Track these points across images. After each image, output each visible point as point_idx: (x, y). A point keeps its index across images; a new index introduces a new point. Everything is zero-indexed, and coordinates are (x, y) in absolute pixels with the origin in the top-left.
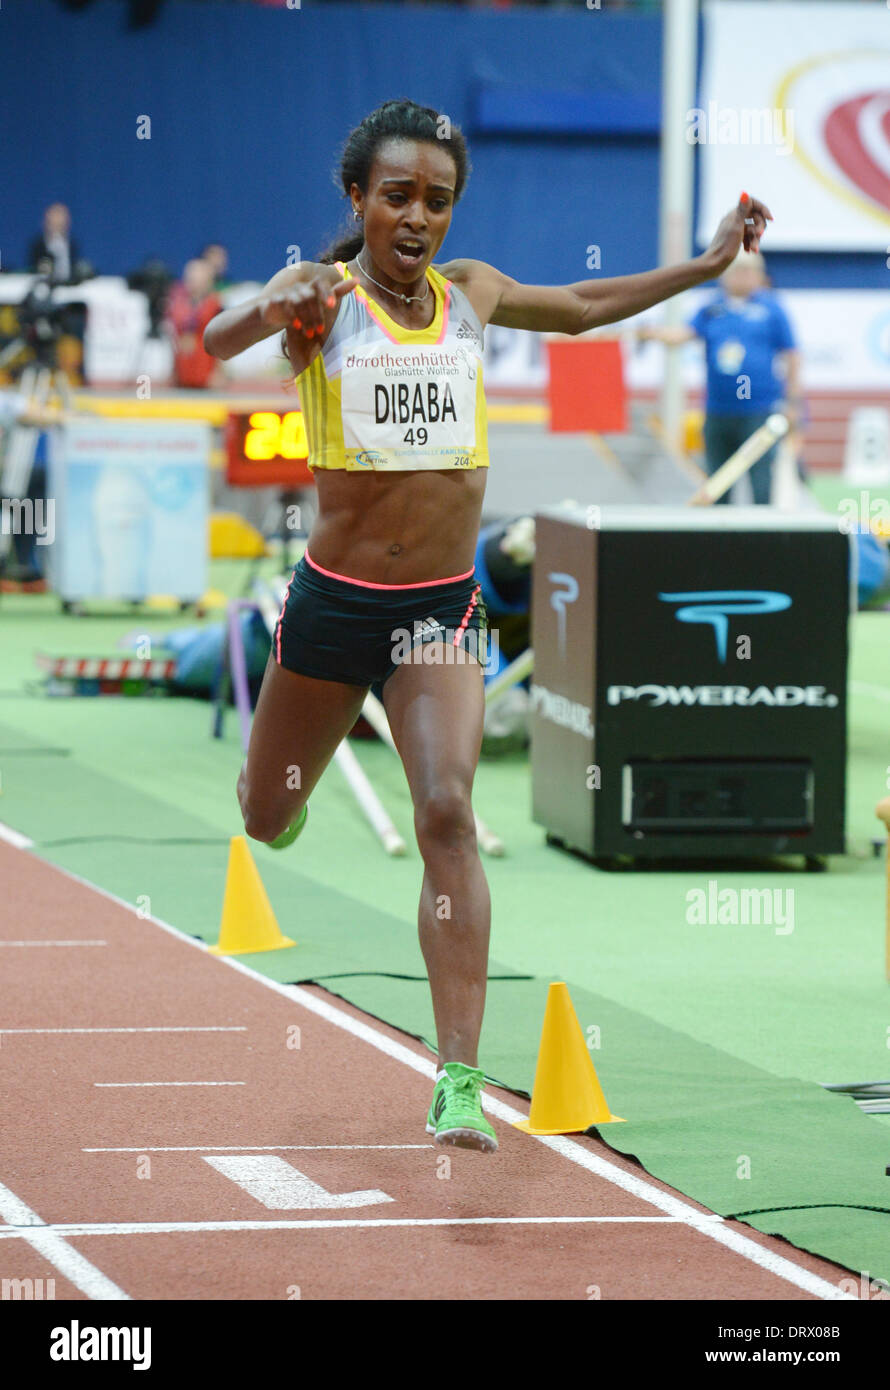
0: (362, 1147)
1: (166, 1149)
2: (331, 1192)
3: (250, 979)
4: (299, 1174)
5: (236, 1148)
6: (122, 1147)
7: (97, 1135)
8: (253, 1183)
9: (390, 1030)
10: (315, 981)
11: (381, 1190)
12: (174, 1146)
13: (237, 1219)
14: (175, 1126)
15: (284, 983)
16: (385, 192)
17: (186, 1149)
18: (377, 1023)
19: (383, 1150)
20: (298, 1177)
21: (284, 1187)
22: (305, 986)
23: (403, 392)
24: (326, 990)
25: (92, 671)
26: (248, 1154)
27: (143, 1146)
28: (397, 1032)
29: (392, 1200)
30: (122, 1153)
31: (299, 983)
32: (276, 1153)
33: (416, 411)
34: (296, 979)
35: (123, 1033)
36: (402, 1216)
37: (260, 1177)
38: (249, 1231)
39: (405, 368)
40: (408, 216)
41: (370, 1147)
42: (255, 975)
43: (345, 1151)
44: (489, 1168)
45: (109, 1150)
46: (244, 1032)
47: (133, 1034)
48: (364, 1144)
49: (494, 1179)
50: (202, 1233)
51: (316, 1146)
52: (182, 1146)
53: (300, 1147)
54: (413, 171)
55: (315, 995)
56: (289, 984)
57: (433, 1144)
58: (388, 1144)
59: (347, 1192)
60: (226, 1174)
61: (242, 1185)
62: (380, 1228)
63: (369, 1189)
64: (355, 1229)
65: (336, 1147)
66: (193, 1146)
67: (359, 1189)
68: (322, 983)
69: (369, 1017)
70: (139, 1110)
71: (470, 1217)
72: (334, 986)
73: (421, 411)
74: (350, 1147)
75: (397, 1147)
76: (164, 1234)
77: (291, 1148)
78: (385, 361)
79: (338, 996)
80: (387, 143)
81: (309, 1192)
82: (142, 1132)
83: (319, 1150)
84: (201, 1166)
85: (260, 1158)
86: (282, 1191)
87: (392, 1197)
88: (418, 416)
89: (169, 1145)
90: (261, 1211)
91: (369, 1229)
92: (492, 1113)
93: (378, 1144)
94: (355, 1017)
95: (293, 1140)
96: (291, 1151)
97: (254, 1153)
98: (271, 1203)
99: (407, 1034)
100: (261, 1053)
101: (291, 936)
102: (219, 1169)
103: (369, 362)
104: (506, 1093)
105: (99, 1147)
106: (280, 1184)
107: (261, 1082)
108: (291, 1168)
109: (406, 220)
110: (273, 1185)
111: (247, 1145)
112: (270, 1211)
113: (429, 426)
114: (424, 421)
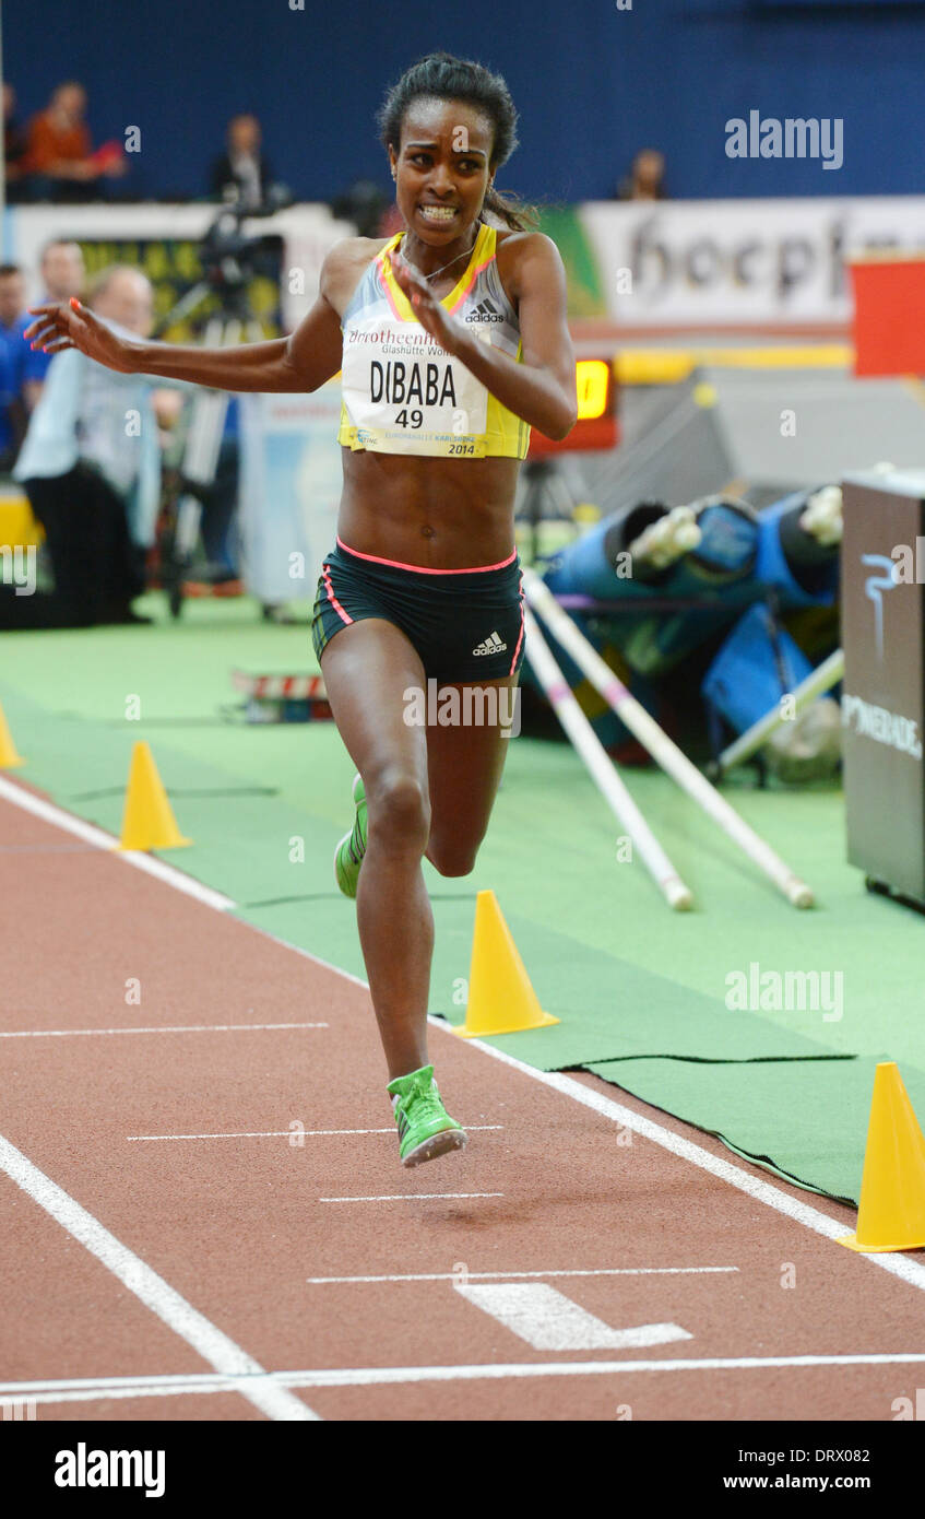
0: (649, 1271)
1: (409, 1278)
2: (614, 1327)
3: (505, 1065)
4: (574, 1306)
5: (495, 1275)
6: (356, 1275)
7: (324, 1261)
8: (518, 1318)
9: (680, 1126)
10: (585, 1066)
11: (676, 1324)
12: (419, 1273)
13: (500, 1361)
14: (419, 1249)
15: (546, 1071)
16: (412, 157)
17: (433, 1277)
18: (664, 1117)
19: (676, 1274)
20: (572, 1310)
21: (555, 1323)
22: (573, 1074)
23: (399, 371)
24: (599, 1077)
25: (300, 690)
26: (511, 1282)
27: (381, 1275)
28: (689, 1129)
29: (689, 1336)
30: (356, 1283)
31: (565, 1070)
32: (544, 1280)
33: (412, 392)
34: (561, 1065)
35: (352, 1136)
36: (703, 1356)
37: (524, 1310)
38: (514, 1378)
39: (405, 346)
40: (432, 181)
41: (660, 1271)
42: (512, 1061)
43: (629, 1276)
44: (808, 1294)
45: (339, 1280)
46: (500, 1130)
47: (365, 1136)
48: (653, 1267)
49: (816, 1308)
50: (457, 1382)
51: (593, 1270)
52: (428, 1273)
53: (574, 1273)
54: (437, 134)
55: (586, 1084)
56: (552, 1071)
57: (737, 1266)
58: (683, 1267)
59: (634, 1326)
60: (485, 1308)
61: (504, 1321)
62: (676, 1372)
63: (661, 1322)
64: (644, 1373)
65: (617, 1271)
66: (442, 1273)
67: (648, 1323)
68: (595, 1068)
69: (652, 1109)
70: (375, 1230)
71: (787, 1356)
72: (608, 1072)
73: (418, 392)
74: (634, 1272)
75: (694, 1270)
76: (410, 1384)
77: (562, 1273)
78: (385, 337)
79: (614, 1084)
80: (416, 104)
81: (587, 1328)
82: (379, 1257)
83: (596, 1276)
84: (453, 1298)
85: (524, 1287)
86: (554, 1327)
87: (691, 1332)
88: (415, 398)
89: (413, 1273)
90: (527, 1353)
91: (662, 1374)
92: (810, 1226)
93: (670, 1267)
94: (636, 1111)
95: (565, 1265)
96: (563, 1277)
97: (517, 1280)
98: (541, 1342)
99: (701, 1130)
100: (522, 1157)
101: (552, 1011)
102: (476, 1301)
103: (369, 337)
104: (826, 1201)
105: (328, 1275)
106: (551, 1319)
107: (522, 1193)
108: (563, 1299)
109: (431, 185)
110: (542, 1319)
111: (508, 1271)
112: (540, 1352)
113: (425, 409)
114: (421, 403)
